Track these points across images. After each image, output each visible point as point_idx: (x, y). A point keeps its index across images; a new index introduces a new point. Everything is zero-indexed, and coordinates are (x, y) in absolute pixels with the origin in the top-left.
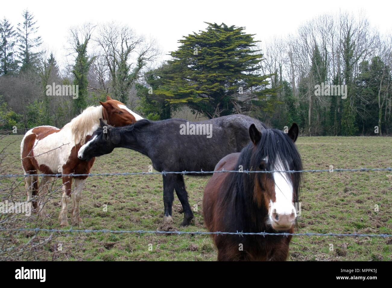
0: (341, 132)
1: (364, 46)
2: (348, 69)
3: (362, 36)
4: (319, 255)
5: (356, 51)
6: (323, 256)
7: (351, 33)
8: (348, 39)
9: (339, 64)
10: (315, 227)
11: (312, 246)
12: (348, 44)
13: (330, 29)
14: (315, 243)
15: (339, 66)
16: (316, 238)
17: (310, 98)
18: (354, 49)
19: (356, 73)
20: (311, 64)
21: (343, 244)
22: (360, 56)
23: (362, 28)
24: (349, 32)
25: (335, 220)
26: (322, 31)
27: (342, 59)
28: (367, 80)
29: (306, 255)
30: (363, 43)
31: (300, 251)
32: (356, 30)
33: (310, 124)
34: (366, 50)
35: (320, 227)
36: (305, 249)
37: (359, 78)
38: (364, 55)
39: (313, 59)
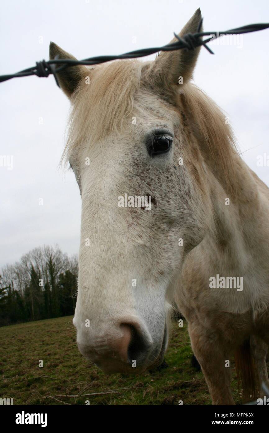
0: (53, 316)
1: (60, 265)
2: (53, 279)
3: (58, 259)
4: (79, 383)
5: (55, 268)
6: (82, 384)
7: (52, 258)
8: (51, 262)
9: (47, 276)
10: (66, 364)
11: (70, 378)
12: (51, 264)
13: (40, 257)
14: (70, 376)
15: (47, 278)
16: (70, 371)
17: (32, 299)
18: (55, 267)
19: (57, 281)
20: (30, 278)
21: (93, 371)
22: (59, 271)
23: (58, 255)
24: (51, 258)
25: (78, 357)
26: (35, 259)
27: (48, 273)
28: (64, 284)
29: (67, 386)
30: (59, 263)
31: (61, 384)
32: (55, 256)
33: (33, 314)
34: (61, 267)
35: (69, 364)
36: (65, 382)
37: (59, 284)
38: (60, 270)
39: (31, 275)
